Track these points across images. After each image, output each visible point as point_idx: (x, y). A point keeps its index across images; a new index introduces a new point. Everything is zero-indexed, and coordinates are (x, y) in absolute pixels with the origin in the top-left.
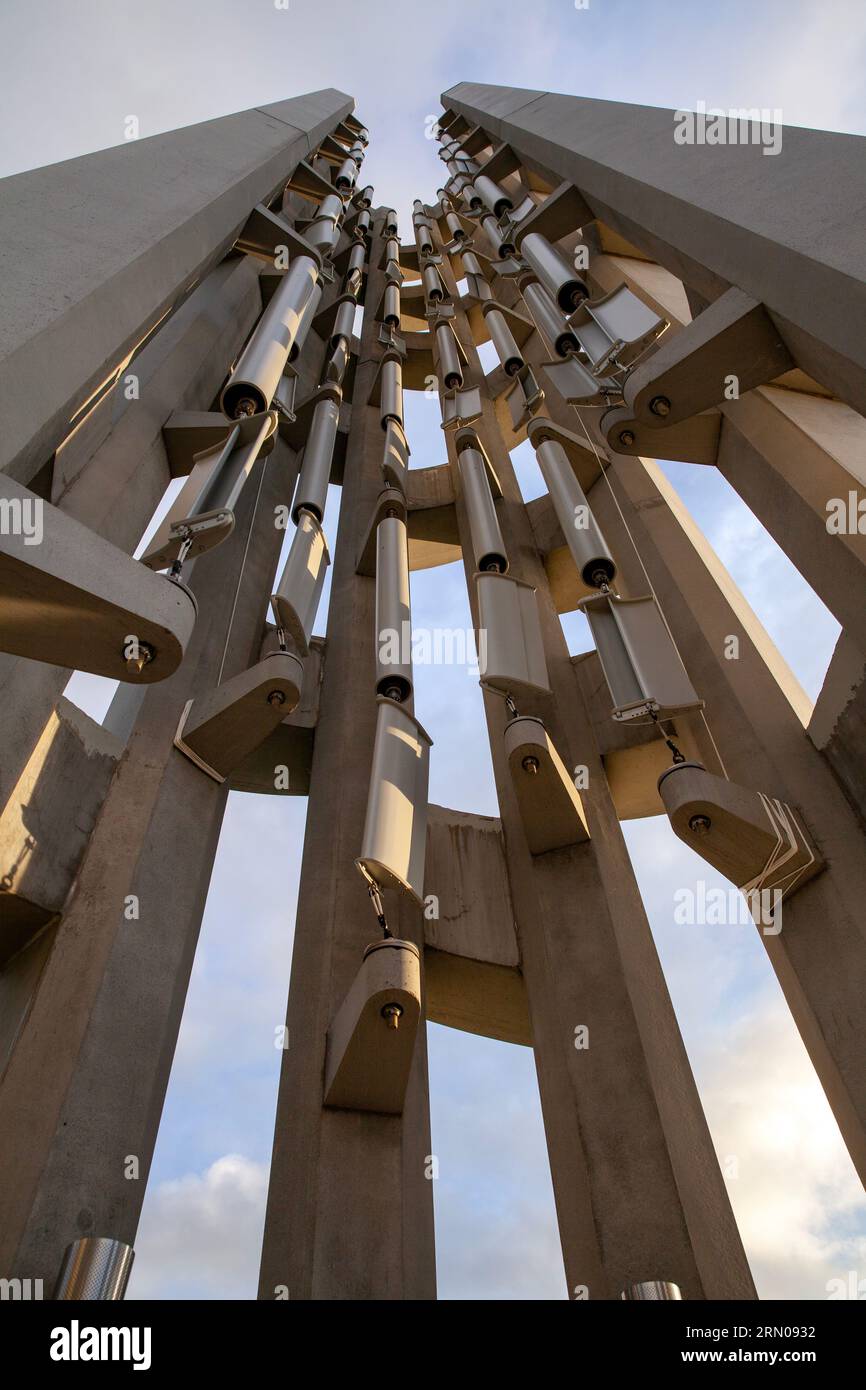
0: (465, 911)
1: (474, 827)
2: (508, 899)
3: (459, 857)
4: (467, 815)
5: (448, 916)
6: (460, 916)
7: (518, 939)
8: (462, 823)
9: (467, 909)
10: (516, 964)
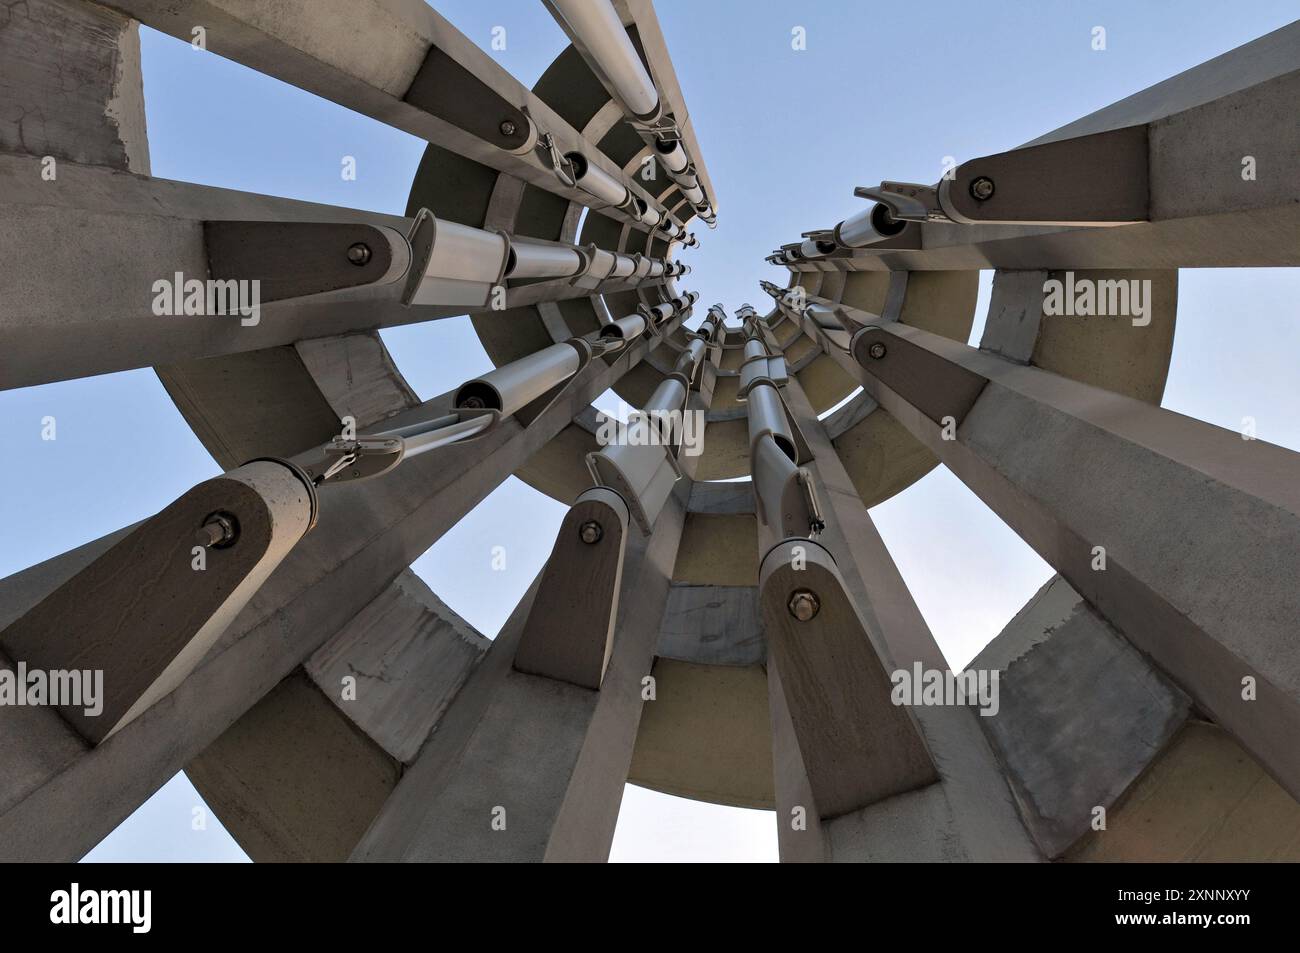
0: (380, 678)
1: (455, 628)
2: (444, 705)
3: (416, 636)
4: (455, 615)
5: (355, 667)
6: (370, 677)
7: (427, 741)
8: (443, 616)
9: (386, 678)
10: (403, 760)
